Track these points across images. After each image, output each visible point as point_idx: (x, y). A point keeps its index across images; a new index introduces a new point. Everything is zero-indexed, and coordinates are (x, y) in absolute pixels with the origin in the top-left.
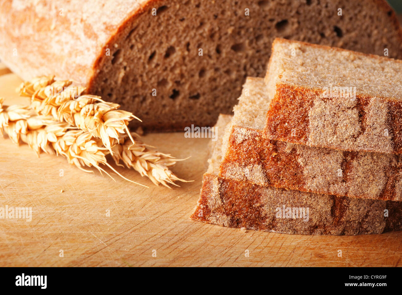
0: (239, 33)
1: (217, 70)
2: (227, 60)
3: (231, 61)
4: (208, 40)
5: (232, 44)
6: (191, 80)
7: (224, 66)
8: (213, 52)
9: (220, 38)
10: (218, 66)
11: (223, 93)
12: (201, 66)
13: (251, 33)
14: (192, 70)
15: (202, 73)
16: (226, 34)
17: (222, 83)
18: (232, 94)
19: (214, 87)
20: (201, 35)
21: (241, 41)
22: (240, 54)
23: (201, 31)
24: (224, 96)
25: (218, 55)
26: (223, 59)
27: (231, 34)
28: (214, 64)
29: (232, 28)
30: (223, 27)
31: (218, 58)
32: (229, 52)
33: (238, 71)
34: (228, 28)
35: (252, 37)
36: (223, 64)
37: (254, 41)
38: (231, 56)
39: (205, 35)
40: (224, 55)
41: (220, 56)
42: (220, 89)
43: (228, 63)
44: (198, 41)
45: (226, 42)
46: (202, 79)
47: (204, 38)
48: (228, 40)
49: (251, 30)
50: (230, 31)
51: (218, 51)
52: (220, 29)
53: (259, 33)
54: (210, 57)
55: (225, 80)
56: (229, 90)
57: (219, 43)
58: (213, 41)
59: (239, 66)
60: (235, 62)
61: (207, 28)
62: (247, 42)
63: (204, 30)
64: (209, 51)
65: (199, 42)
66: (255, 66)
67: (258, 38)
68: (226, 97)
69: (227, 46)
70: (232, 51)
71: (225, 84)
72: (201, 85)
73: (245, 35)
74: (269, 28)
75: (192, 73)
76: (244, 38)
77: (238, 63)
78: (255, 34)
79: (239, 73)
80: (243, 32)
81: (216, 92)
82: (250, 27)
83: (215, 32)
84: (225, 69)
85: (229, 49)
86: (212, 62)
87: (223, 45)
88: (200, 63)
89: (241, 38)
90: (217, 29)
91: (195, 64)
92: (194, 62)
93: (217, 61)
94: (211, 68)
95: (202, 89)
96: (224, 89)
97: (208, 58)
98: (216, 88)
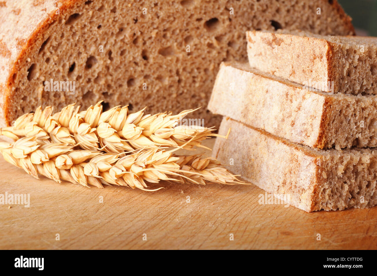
0: (165, 36)
1: (146, 77)
2: (157, 65)
3: (161, 66)
4: (131, 47)
5: (158, 48)
6: (119, 90)
7: (154, 72)
8: (139, 59)
9: (144, 43)
10: (146, 72)
11: (158, 102)
12: (129, 74)
13: (178, 35)
14: (119, 79)
15: (131, 81)
16: (150, 38)
17: (155, 91)
18: (168, 101)
19: (146, 96)
20: (122, 40)
21: (169, 44)
22: (169, 58)
23: (121, 37)
24: (159, 105)
25: (145, 61)
26: (151, 65)
27: (155, 38)
28: (142, 71)
29: (156, 31)
30: (146, 32)
31: (145, 65)
32: (157, 56)
33: (171, 76)
34: (151, 32)
35: (180, 39)
36: (152, 71)
37: (184, 43)
38: (160, 61)
39: (126, 41)
40: (151, 61)
41: (148, 62)
42: (153, 97)
43: (157, 69)
44: (120, 48)
45: (152, 46)
46: (132, 88)
47: (127, 44)
48: (154, 44)
49: (178, 31)
50: (153, 35)
51: (145, 57)
52: (142, 33)
53: (187, 34)
54: (136, 64)
55: (157, 88)
56: (165, 98)
57: (144, 48)
58: (138, 47)
59: (171, 71)
60: (165, 66)
61: (128, 33)
62: (175, 44)
63: (125, 36)
64: (134, 58)
65: (122, 50)
66: (189, 70)
67: (187, 40)
68: (162, 105)
69: (154, 50)
70: (160, 56)
71: (158, 91)
72: (132, 95)
73: (171, 37)
74: (198, 28)
75: (119, 82)
76: (171, 41)
77: (169, 68)
78: (182, 36)
79: (171, 79)
80: (169, 35)
81: (150, 101)
82: (176, 29)
83: (138, 37)
84: (156, 76)
85: (156, 54)
86: (139, 69)
87: (150, 50)
88: (127, 71)
89: (168, 41)
90: (139, 33)
91: (120, 73)
92: (119, 70)
93: (145, 68)
94: (139, 76)
95: (133, 98)
96: (158, 97)
97: (134, 65)
98: (149, 96)
